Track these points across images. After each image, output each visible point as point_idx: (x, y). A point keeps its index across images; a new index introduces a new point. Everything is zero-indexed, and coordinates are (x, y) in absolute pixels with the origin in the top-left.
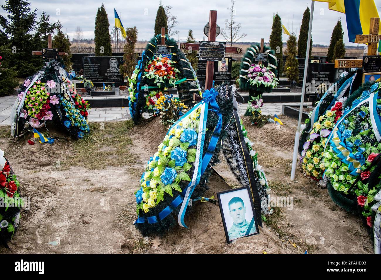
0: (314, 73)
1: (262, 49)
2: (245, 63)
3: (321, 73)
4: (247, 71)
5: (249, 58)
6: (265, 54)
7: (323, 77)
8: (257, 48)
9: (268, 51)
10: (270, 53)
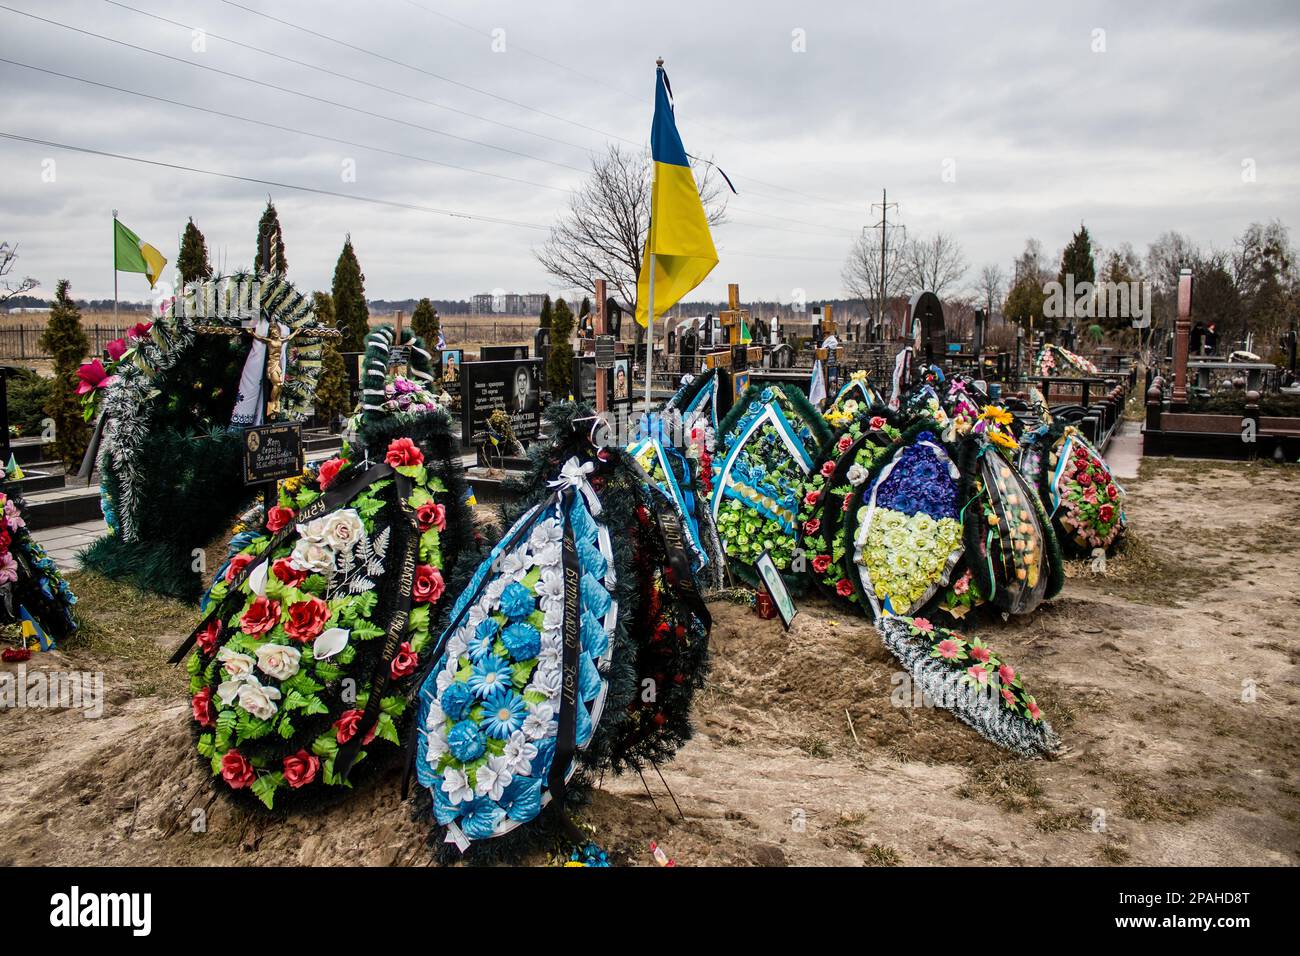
0: (478, 386)
1: (398, 337)
2: (373, 372)
3: (491, 385)
4: (381, 393)
5: (382, 361)
6: (406, 349)
7: (494, 395)
8: (389, 334)
9: (413, 340)
10: (417, 344)
